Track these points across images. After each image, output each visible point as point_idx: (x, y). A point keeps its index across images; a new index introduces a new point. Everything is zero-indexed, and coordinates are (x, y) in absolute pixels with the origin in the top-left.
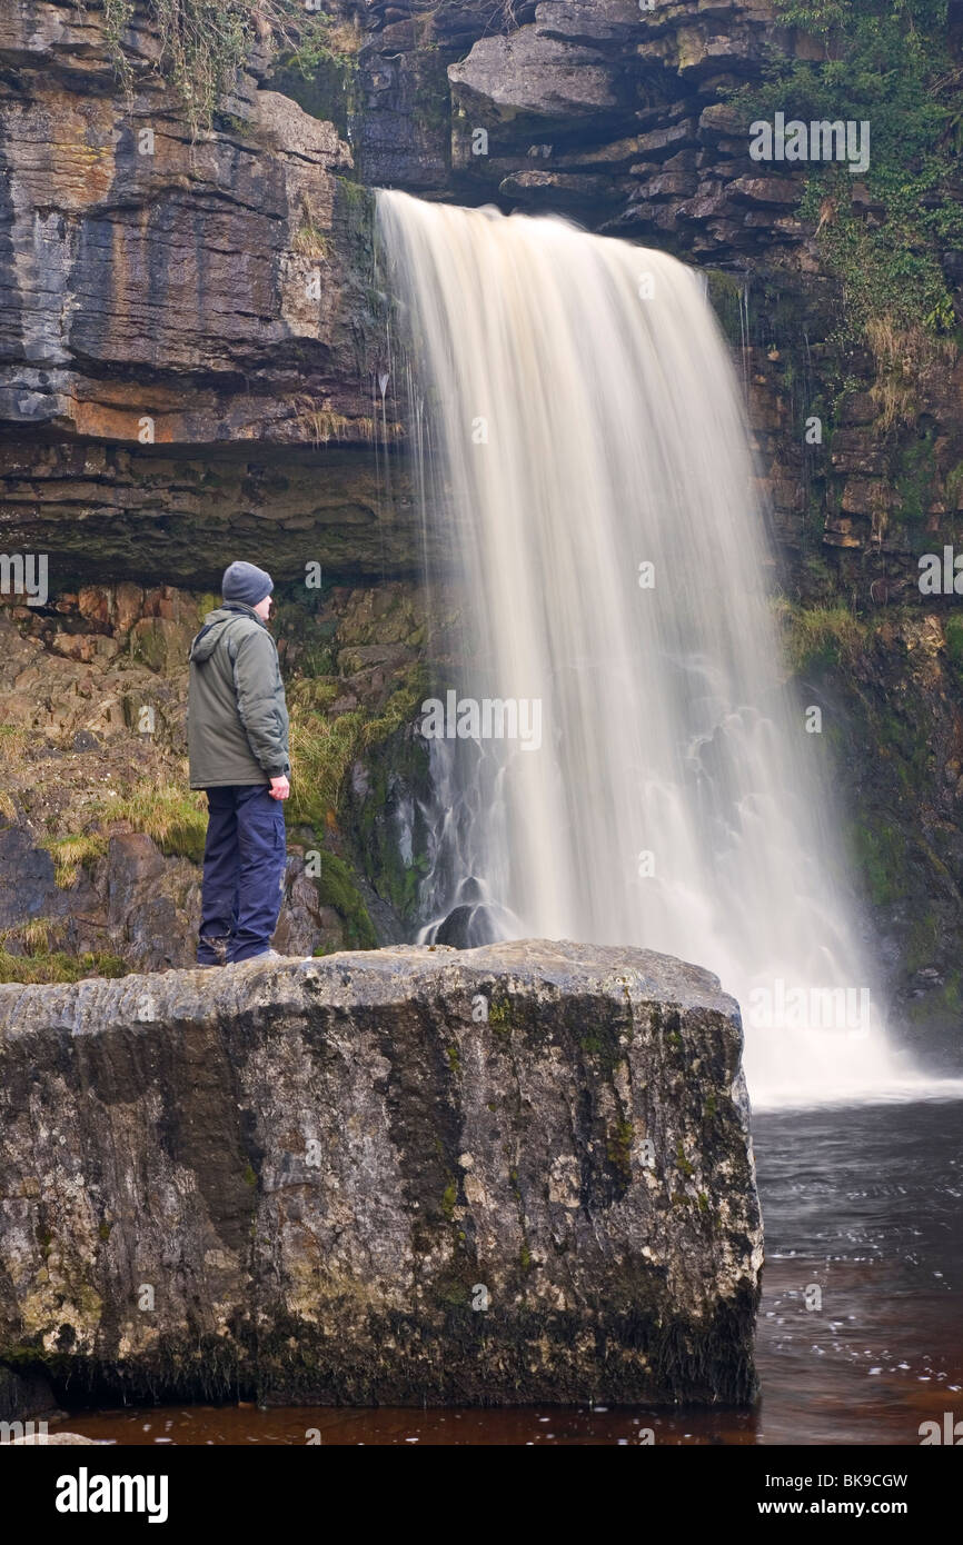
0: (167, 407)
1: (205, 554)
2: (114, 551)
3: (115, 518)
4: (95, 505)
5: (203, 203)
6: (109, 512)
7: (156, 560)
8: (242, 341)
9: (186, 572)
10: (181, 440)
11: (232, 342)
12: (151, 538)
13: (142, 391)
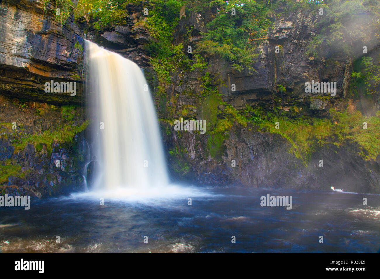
0: (48, 70)
1: (53, 98)
2: (35, 95)
3: (36, 89)
4: (33, 86)
5: (59, 36)
6: (35, 88)
7: (43, 98)
8: (63, 60)
9: (49, 101)
10: (50, 76)
11: (62, 60)
12: (43, 94)
13: (43, 66)
